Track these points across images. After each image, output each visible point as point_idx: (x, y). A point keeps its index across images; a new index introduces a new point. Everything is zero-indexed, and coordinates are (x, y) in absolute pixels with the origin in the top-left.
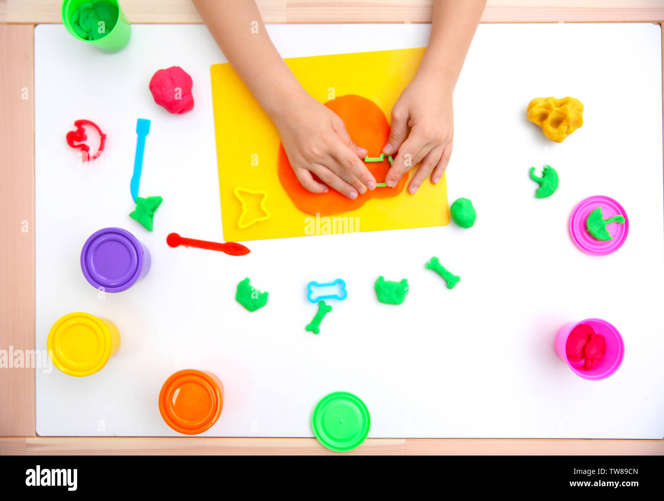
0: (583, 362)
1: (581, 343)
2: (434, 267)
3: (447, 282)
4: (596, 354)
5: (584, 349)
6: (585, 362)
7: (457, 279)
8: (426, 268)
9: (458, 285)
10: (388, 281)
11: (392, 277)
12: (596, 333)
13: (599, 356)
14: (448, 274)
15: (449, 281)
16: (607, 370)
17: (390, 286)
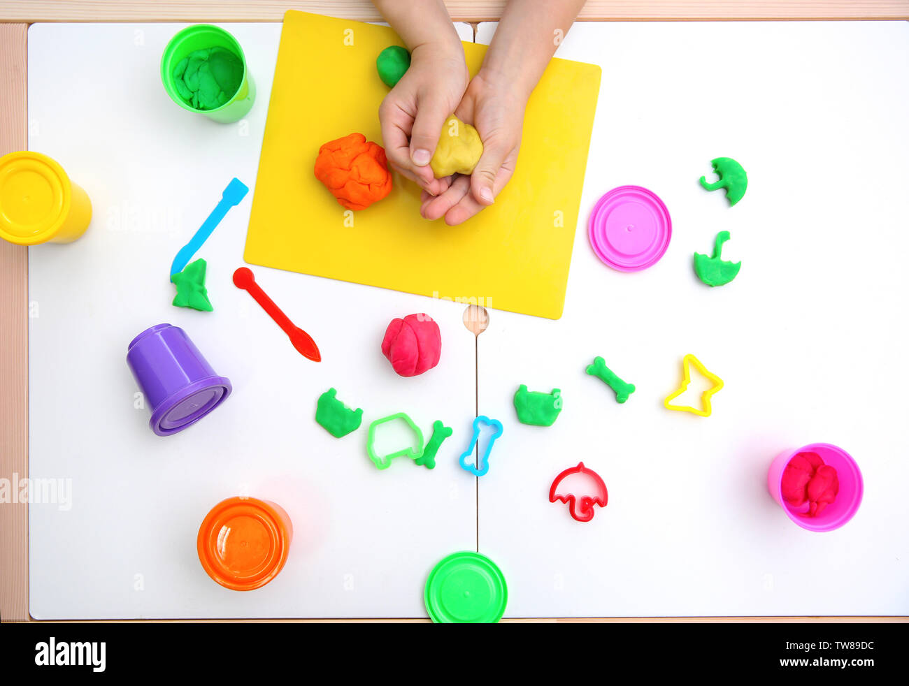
0: (807, 505)
1: (804, 478)
2: (598, 372)
3: (616, 393)
4: (824, 493)
5: (807, 486)
6: (811, 506)
7: (631, 389)
8: (586, 373)
9: (631, 397)
10: (533, 392)
11: (538, 386)
12: (826, 464)
13: (829, 497)
14: (618, 382)
15: (619, 392)
16: (839, 517)
17: (534, 399)
